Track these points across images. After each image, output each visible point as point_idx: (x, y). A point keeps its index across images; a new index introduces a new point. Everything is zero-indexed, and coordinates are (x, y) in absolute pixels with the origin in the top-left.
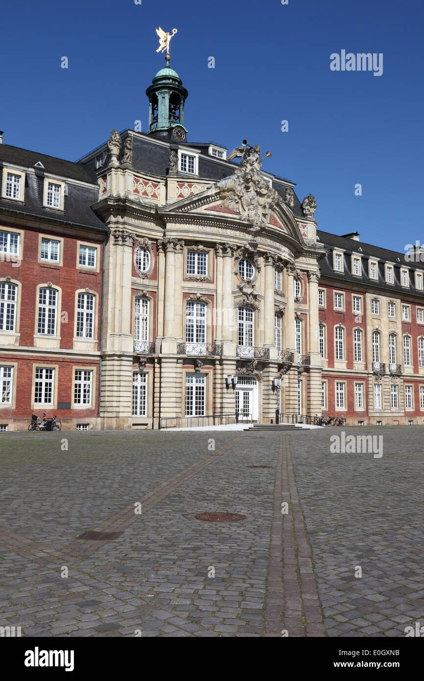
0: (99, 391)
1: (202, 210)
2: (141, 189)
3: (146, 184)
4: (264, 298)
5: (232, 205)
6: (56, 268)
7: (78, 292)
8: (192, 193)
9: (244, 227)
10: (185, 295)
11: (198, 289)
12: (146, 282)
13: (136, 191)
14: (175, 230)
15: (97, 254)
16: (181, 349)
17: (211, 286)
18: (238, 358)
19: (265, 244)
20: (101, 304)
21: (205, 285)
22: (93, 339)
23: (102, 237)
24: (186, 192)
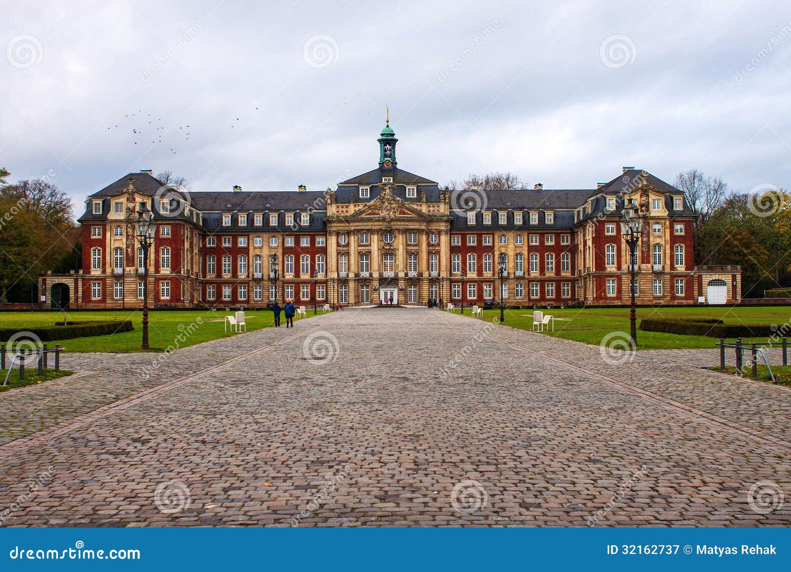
0: (327, 293)
1: (363, 216)
2: (340, 210)
3: (342, 207)
4: (398, 249)
5: (377, 211)
6: (308, 248)
7: (317, 256)
9: (384, 219)
10: (359, 252)
11: (364, 249)
12: (345, 248)
13: (338, 212)
14: (353, 226)
15: (324, 239)
16: (357, 275)
17: (369, 248)
18: (379, 278)
19: (396, 225)
20: (327, 259)
21: (367, 248)
22: (324, 274)
23: (325, 232)
24: (357, 209)
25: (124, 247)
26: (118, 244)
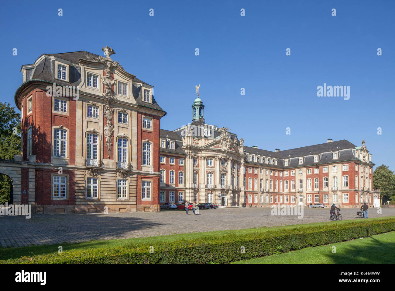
0: (185, 198)
1: (212, 147)
2: (195, 142)
3: (196, 140)
4: (228, 171)
6: (174, 166)
7: (179, 171)
8: (209, 143)
9: (223, 152)
10: (207, 172)
11: (210, 170)
12: (196, 168)
13: (193, 143)
14: (204, 153)
15: (183, 161)
16: (206, 186)
17: (214, 169)
18: (221, 189)
20: (185, 175)
21: (212, 169)
22: (183, 184)
23: (185, 156)
24: (207, 142)
25: (101, 132)
26: (91, 128)
